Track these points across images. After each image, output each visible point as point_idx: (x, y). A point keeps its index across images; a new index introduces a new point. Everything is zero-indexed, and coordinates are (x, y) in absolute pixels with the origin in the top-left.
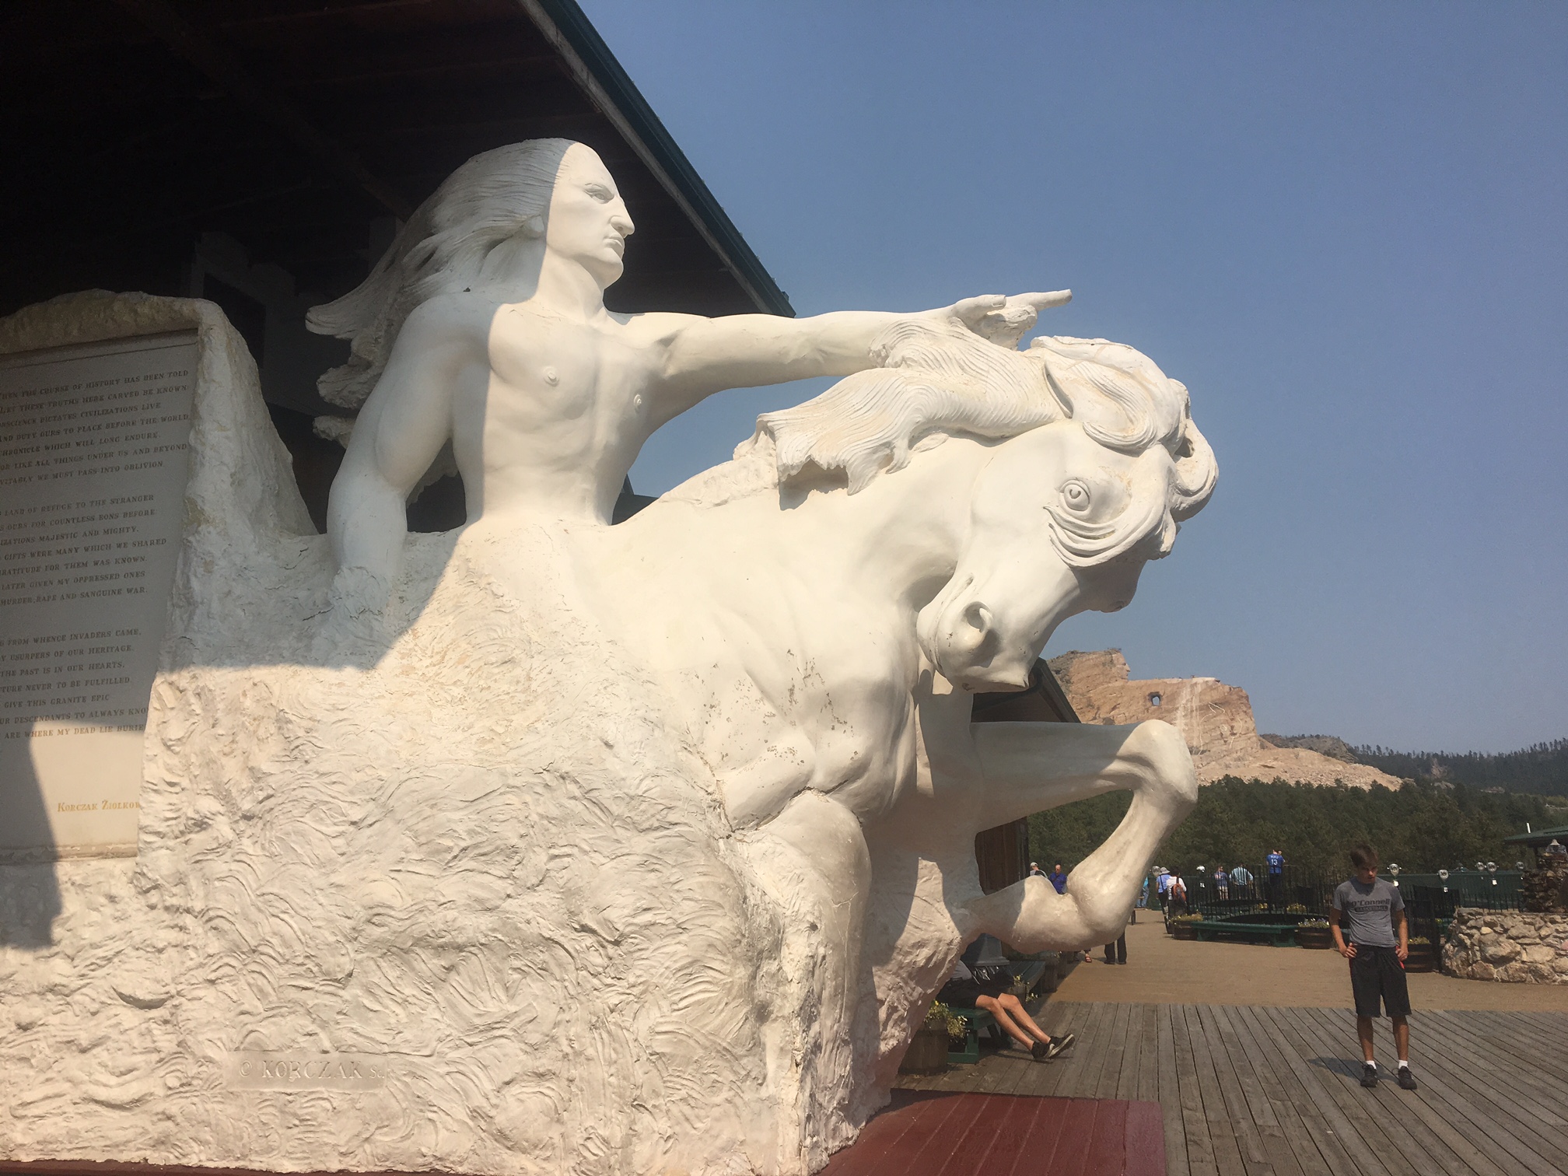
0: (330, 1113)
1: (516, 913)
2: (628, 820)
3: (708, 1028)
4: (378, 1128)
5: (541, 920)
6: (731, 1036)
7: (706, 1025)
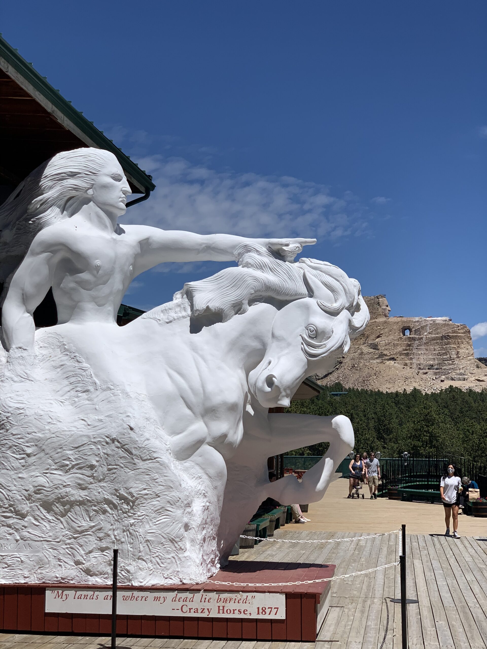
0: (20, 563)
1: (94, 489)
2: (139, 456)
3: (166, 531)
4: (39, 568)
5: (104, 492)
6: (175, 534)
7: (166, 530)
